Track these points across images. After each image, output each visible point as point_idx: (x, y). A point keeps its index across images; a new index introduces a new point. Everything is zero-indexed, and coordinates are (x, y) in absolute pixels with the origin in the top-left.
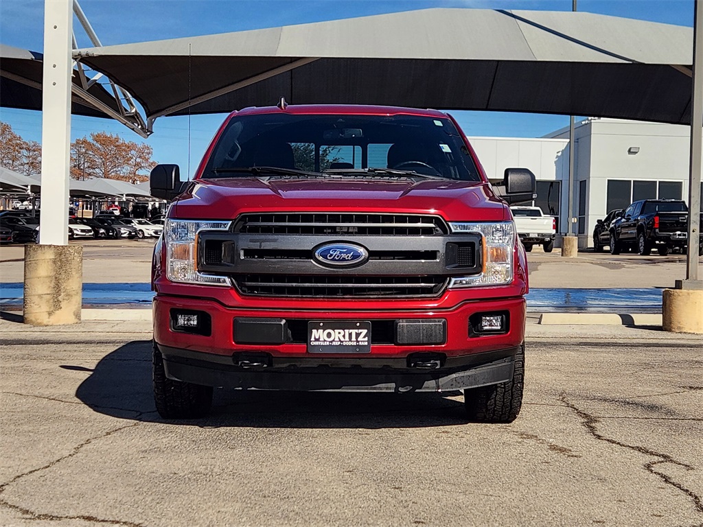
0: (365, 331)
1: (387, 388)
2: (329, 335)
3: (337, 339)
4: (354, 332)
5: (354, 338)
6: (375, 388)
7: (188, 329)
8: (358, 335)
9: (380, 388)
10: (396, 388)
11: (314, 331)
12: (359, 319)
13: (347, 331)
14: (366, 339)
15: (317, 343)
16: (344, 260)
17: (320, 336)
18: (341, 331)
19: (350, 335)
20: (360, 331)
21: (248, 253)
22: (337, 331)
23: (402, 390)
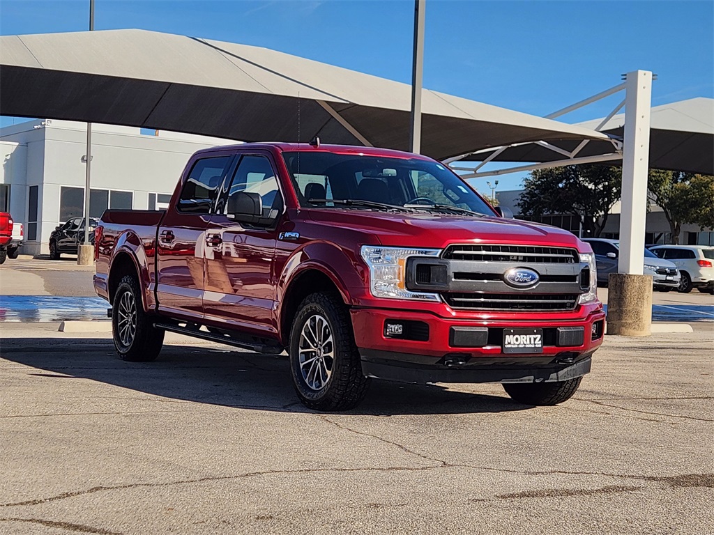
0: (539, 336)
1: (529, 380)
2: (517, 339)
3: (522, 343)
4: (532, 337)
5: (532, 342)
6: (522, 380)
7: (395, 336)
8: (535, 339)
9: (525, 380)
10: (534, 380)
11: (507, 336)
12: (536, 327)
13: (528, 336)
14: (540, 342)
15: (509, 346)
16: (525, 282)
17: (512, 341)
18: (524, 336)
19: (530, 339)
20: (536, 336)
21: (458, 275)
22: (522, 336)
23: (537, 381)
